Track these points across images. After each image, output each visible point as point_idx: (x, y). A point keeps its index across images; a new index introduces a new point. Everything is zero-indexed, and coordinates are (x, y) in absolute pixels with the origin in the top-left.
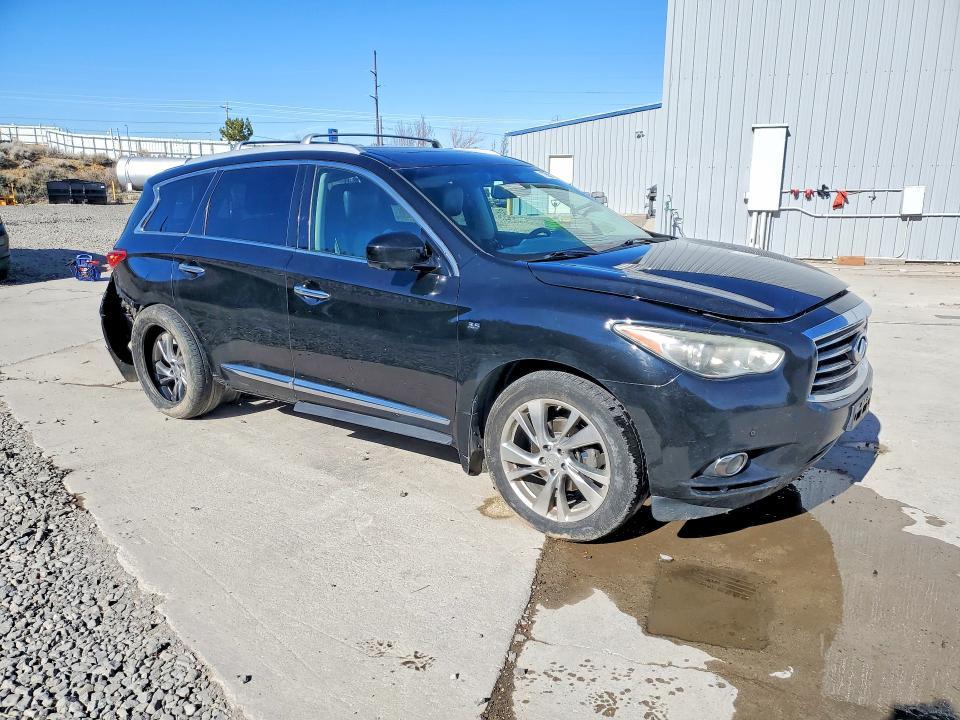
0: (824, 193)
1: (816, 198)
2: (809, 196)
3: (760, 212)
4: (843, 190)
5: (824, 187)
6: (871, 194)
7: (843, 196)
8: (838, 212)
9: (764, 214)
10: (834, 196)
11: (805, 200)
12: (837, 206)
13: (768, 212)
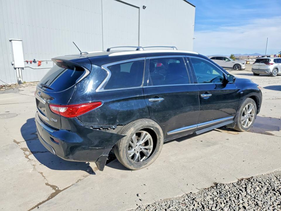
0: (34, 61)
1: (33, 63)
2: (31, 62)
3: (19, 68)
4: (40, 60)
5: (34, 60)
6: (46, 62)
7: (40, 62)
8: (39, 67)
9: (20, 69)
10: (37, 62)
11: (30, 64)
12: (39, 65)
13: (21, 68)
